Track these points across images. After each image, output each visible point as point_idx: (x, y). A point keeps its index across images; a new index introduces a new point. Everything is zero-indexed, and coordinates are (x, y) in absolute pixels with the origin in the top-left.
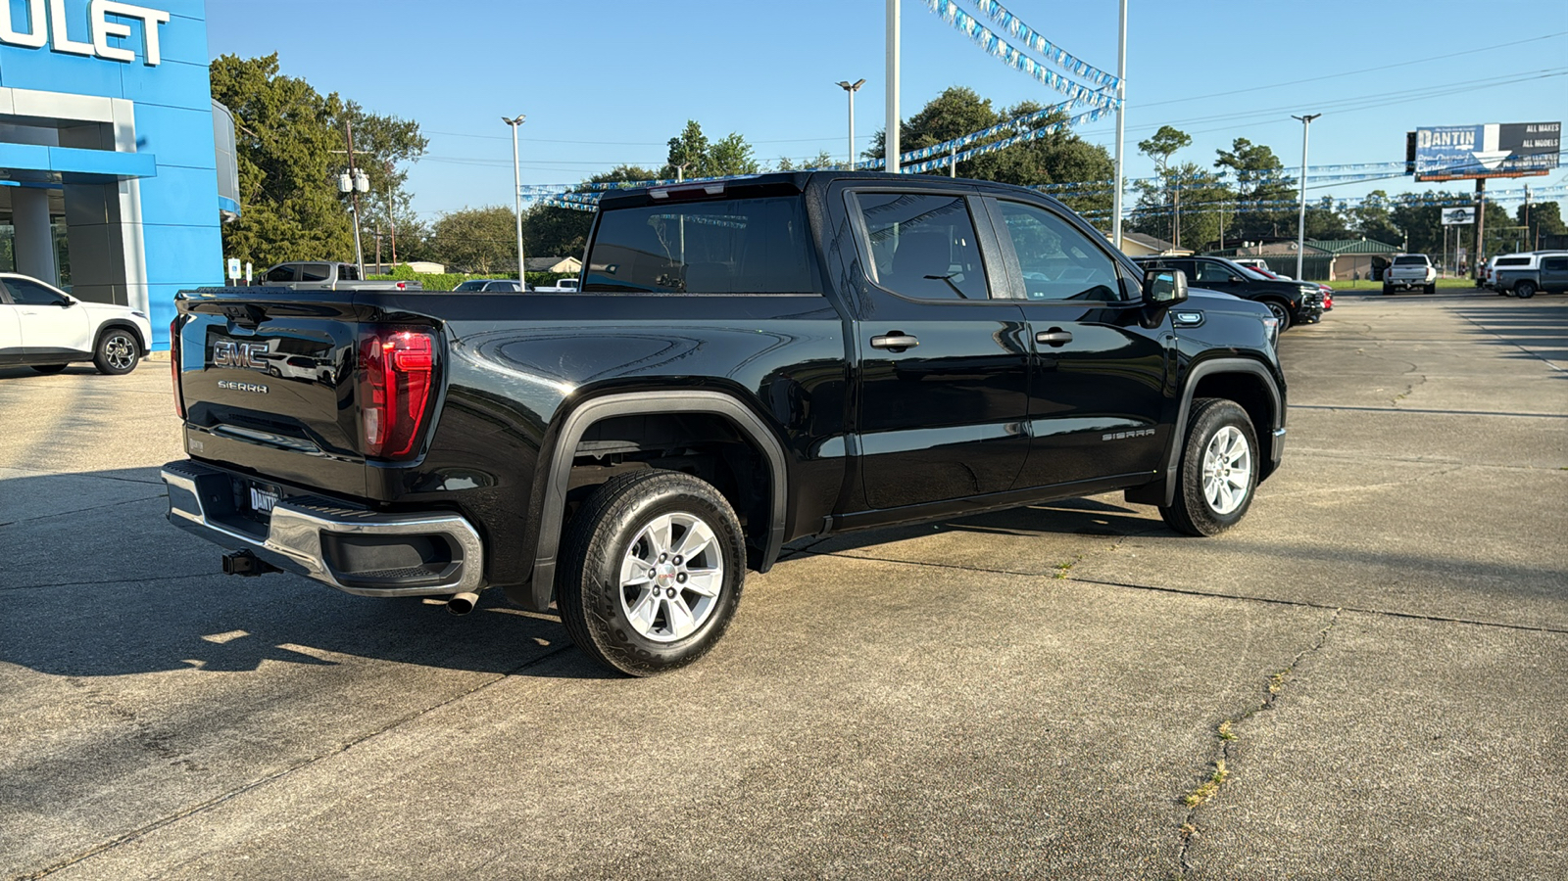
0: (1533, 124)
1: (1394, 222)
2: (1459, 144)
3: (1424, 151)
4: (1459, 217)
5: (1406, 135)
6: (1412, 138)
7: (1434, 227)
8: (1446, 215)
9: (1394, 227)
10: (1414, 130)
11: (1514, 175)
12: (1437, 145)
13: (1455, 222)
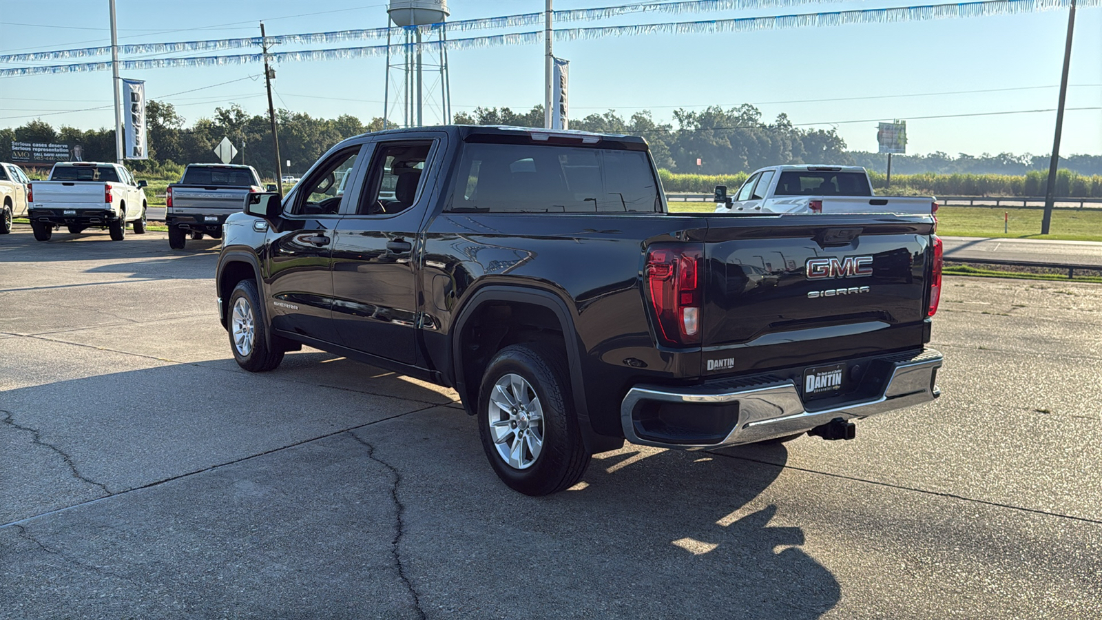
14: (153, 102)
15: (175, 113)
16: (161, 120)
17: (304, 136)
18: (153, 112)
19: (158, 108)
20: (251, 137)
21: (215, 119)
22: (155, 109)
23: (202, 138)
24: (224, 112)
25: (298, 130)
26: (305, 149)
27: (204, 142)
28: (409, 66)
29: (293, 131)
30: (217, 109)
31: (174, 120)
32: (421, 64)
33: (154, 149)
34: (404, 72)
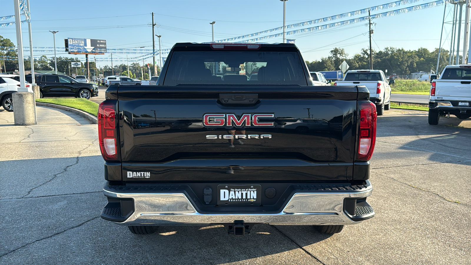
0: (99, 40)
1: (51, 65)
2: (80, 44)
3: (70, 45)
4: (76, 65)
5: (64, 40)
6: (66, 41)
7: (65, 68)
8: (73, 64)
9: (51, 67)
10: (67, 39)
11: (96, 54)
12: (74, 43)
13: (75, 66)
14: (336, 48)
15: (344, 52)
16: (338, 56)
17: (400, 59)
18: (336, 52)
19: (338, 51)
20: (376, 60)
21: (361, 54)
22: (337, 51)
23: (355, 62)
24: (365, 50)
25: (397, 56)
26: (400, 64)
27: (355, 64)
28: (455, 22)
29: (395, 56)
30: (362, 49)
31: (344, 55)
32: (461, 20)
33: (335, 68)
34: (452, 25)
